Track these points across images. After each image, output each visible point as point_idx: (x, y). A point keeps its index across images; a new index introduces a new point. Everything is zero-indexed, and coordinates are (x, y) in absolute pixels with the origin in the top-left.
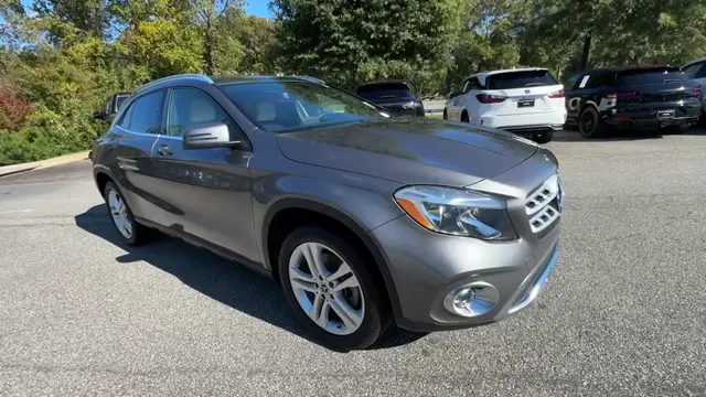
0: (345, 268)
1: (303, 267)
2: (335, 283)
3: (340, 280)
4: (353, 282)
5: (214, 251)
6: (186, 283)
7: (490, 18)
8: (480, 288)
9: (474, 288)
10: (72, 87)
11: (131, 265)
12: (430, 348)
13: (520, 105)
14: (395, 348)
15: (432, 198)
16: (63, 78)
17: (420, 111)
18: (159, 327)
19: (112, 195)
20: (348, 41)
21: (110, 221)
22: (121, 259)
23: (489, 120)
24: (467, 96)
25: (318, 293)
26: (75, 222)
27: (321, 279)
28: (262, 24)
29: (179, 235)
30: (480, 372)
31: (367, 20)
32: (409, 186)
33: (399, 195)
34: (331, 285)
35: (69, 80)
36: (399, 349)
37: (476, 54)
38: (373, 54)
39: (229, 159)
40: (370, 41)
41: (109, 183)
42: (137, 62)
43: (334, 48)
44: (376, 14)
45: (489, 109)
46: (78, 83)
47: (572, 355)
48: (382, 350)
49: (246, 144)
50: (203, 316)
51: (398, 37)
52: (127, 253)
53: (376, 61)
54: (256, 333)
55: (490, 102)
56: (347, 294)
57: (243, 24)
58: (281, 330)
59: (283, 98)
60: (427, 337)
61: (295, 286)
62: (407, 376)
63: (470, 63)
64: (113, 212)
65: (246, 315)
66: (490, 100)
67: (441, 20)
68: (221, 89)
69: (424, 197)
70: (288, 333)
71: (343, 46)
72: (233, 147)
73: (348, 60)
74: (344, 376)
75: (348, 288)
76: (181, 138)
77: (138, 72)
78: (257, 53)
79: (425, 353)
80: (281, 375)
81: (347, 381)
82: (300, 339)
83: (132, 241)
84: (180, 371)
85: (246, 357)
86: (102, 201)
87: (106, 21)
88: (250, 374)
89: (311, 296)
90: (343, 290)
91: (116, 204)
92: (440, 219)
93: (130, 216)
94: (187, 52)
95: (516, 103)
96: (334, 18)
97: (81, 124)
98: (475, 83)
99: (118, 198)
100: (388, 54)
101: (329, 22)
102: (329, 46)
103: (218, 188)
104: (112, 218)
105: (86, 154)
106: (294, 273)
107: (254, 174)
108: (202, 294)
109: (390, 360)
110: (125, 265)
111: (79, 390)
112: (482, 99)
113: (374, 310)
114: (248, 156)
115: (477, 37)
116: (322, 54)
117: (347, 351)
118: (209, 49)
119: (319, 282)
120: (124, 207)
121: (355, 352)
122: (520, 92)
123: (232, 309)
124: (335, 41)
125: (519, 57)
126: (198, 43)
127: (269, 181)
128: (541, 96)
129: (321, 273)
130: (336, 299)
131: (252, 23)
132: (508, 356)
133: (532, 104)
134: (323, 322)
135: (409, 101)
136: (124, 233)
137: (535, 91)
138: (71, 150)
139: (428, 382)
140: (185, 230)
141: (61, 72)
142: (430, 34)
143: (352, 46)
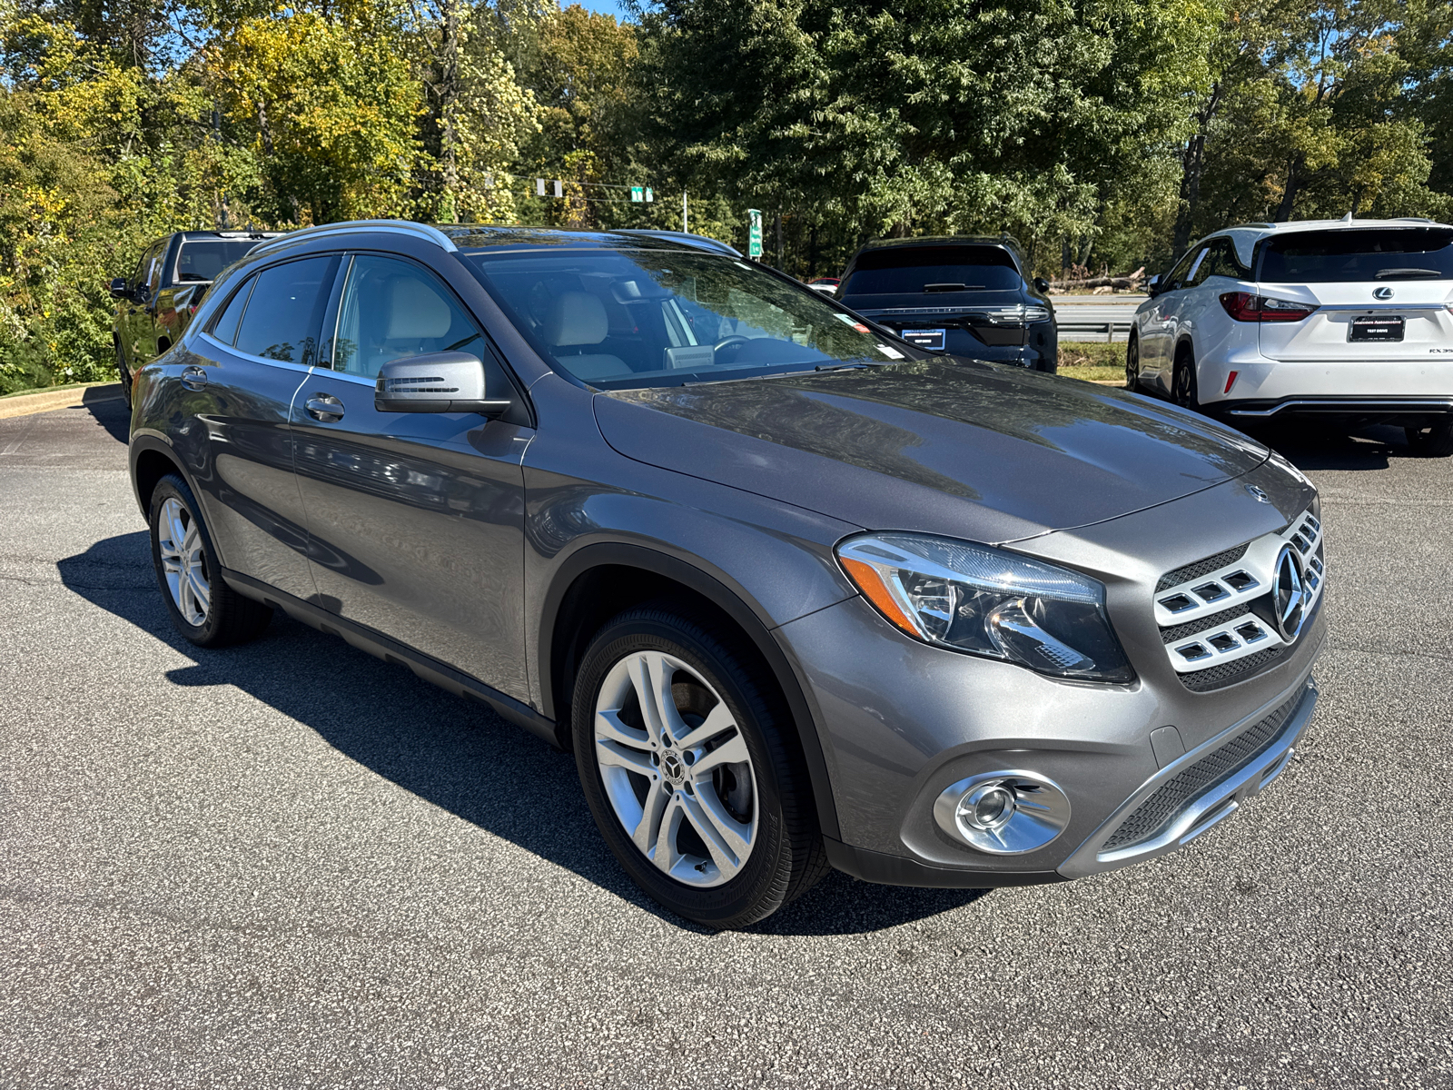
0: (721, 717)
1: (629, 714)
2: (697, 753)
3: (710, 745)
4: (736, 751)
5: (419, 668)
6: (336, 745)
7: (1334, 36)
8: (1029, 787)
9: (1011, 785)
10: (53, 201)
11: (204, 694)
12: (921, 947)
13: (1358, 334)
14: (834, 939)
15: (919, 564)
16: (33, 173)
17: (1043, 335)
18: (271, 836)
19: (171, 510)
20: (842, 111)
21: (154, 575)
22: (177, 677)
23: (1256, 373)
24: (1192, 296)
25: (657, 776)
26: (57, 577)
27: (668, 742)
28: (599, 34)
29: (334, 626)
30: (1032, 1009)
31: (909, 50)
32: (870, 532)
33: (847, 551)
34: (689, 758)
35: (46, 181)
36: (840, 942)
37: (1282, 150)
38: (915, 150)
39: (477, 441)
40: (910, 114)
41: (166, 480)
42: (229, 134)
43: (799, 129)
44: (936, 32)
45: (1258, 340)
46: (69, 189)
47: (1279, 1000)
48: (801, 939)
49: (521, 409)
50: (378, 822)
51: (1000, 105)
52: (190, 663)
53: (927, 174)
54: (501, 872)
55: (1260, 319)
56: (723, 782)
57: (544, 30)
58: (563, 872)
59: (625, 294)
60: (919, 924)
61: (608, 759)
62: (847, 998)
63: (1260, 177)
64: (166, 553)
65: (481, 832)
66: (1262, 312)
67: (1152, 55)
68: (474, 266)
69: (901, 559)
70: (579, 880)
71: (825, 125)
72: (491, 414)
73: (841, 166)
74: (697, 981)
75: (725, 766)
76: (373, 383)
77: (228, 166)
78: (580, 121)
79: (906, 956)
80: (551, 964)
81: (702, 992)
82: (605, 895)
83: (206, 635)
84: (317, 931)
85: (471, 918)
86: (140, 524)
87: (158, 17)
88: (478, 953)
89: (640, 785)
90: (715, 771)
91: (177, 535)
92: (948, 617)
93: (210, 565)
94: (372, 114)
95: (1343, 328)
96: (803, 39)
97: (66, 306)
98: (1224, 257)
99: (185, 519)
100: (964, 157)
101: (789, 51)
102: (786, 120)
103: (444, 509)
104: (161, 570)
105: (76, 394)
106: (605, 728)
107: (537, 481)
108: (375, 776)
109: (813, 961)
110: (190, 691)
111: (95, 942)
112: (1240, 308)
113: (779, 820)
114: (523, 438)
115: (1288, 95)
116: (764, 148)
117: (712, 930)
118: (436, 102)
119: (661, 749)
120: (198, 544)
121: (733, 936)
122: (1361, 293)
123: (446, 814)
124: (802, 112)
125: (1428, 166)
126: (408, 91)
127: (565, 498)
128: (1427, 311)
129: (667, 728)
130: (698, 796)
131: (571, 28)
132: (1112, 986)
133: (1396, 333)
134: (662, 855)
135: (1011, 301)
136: (189, 614)
137: (1405, 292)
138: (34, 382)
139: (894, 1014)
140: (347, 613)
141: (28, 159)
142: (1110, 99)
143: (851, 123)
